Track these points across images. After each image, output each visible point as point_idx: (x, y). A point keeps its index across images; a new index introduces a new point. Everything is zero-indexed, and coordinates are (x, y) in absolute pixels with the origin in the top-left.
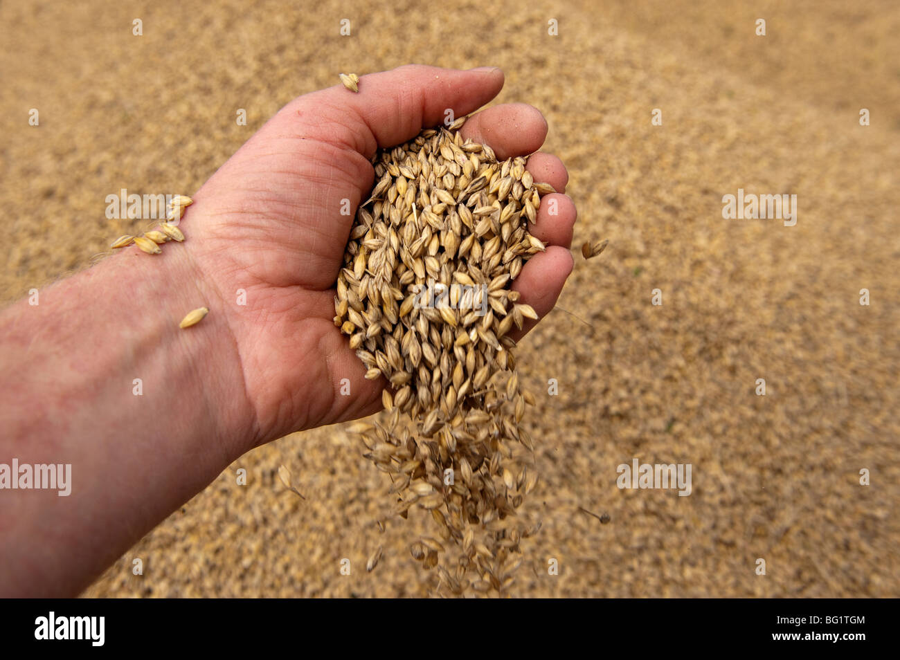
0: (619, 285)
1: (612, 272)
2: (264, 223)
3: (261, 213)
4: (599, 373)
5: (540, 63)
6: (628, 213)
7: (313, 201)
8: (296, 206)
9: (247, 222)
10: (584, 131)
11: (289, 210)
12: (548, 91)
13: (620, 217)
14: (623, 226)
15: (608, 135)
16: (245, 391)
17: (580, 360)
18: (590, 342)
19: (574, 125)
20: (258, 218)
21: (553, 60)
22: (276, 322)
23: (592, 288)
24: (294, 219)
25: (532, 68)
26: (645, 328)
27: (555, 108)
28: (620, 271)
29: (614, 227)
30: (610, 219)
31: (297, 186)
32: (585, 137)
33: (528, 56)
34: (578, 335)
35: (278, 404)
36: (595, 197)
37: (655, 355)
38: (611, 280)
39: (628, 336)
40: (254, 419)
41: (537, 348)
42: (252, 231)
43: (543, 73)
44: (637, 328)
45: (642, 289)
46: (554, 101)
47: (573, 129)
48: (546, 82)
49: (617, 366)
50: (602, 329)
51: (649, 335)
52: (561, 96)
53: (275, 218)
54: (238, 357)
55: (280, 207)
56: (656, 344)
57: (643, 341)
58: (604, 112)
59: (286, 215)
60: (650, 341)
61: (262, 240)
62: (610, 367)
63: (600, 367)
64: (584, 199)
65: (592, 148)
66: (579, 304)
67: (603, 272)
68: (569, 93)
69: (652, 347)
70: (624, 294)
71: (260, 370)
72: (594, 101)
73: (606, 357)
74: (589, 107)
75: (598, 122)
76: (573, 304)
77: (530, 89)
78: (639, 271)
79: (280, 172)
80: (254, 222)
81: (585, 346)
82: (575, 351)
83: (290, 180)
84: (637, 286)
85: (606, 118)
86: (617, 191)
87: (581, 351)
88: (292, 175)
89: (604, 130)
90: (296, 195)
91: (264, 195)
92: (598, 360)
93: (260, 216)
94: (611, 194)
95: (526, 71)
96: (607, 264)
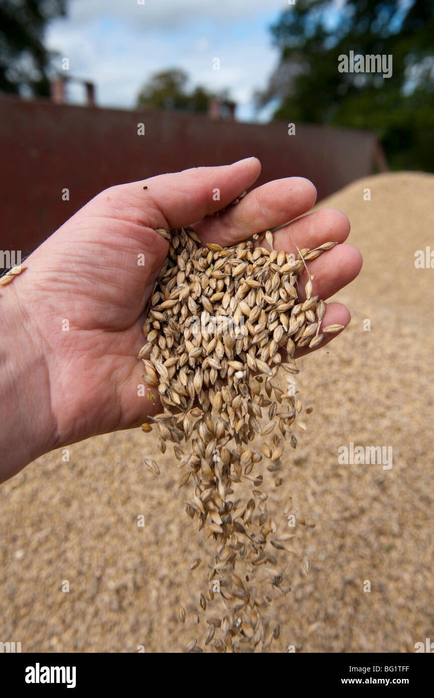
0: (372, 557)
1: (368, 544)
2: (76, 279)
3: (74, 272)
4: (341, 634)
5: (348, 363)
6: (390, 496)
7: (114, 265)
8: (101, 268)
9: (63, 279)
10: (370, 422)
11: (96, 270)
12: (349, 385)
13: (384, 498)
14: (384, 505)
15: (387, 428)
16: (50, 408)
17: (329, 619)
18: (340, 604)
19: (363, 415)
20: (71, 276)
21: (358, 361)
22: (79, 358)
23: (351, 555)
24: (99, 278)
25: (340, 366)
26: (386, 601)
27: (351, 400)
28: (375, 545)
29: (377, 505)
30: (375, 499)
31: (102, 254)
32: (369, 426)
33: (339, 356)
34: (331, 596)
35: (75, 419)
36: (368, 477)
37: (389, 627)
38: (366, 552)
39: (370, 605)
40: (56, 429)
41: (297, 600)
42: (67, 286)
43: (348, 370)
44: (379, 600)
45: (390, 566)
46: (353, 394)
47: (362, 418)
48: (349, 377)
49: (356, 630)
50: (352, 594)
51: (388, 609)
52: (357, 391)
53: (84, 277)
54: (48, 383)
55: (88, 268)
56: (392, 618)
57: (382, 612)
58: (388, 408)
59: (93, 274)
60: (387, 614)
61: (74, 293)
62: (351, 630)
63: (343, 628)
64: (359, 477)
65: (373, 437)
66: (336, 568)
67: (362, 543)
68: (363, 389)
69: (387, 619)
70: (374, 566)
71: (63, 394)
72: (382, 398)
73: (349, 621)
74: (377, 402)
75: (382, 416)
76: (332, 567)
77: (335, 382)
78: (390, 548)
79: (91, 242)
80: (69, 279)
81: (335, 606)
82: (326, 609)
83: (97, 248)
84: (387, 562)
85: (389, 414)
86: (386, 476)
87: (331, 610)
88: (99, 245)
89: (385, 423)
90: (101, 260)
91: (78, 259)
92: (342, 622)
93: (74, 274)
94: (380, 477)
95: (335, 367)
96: (366, 537)
